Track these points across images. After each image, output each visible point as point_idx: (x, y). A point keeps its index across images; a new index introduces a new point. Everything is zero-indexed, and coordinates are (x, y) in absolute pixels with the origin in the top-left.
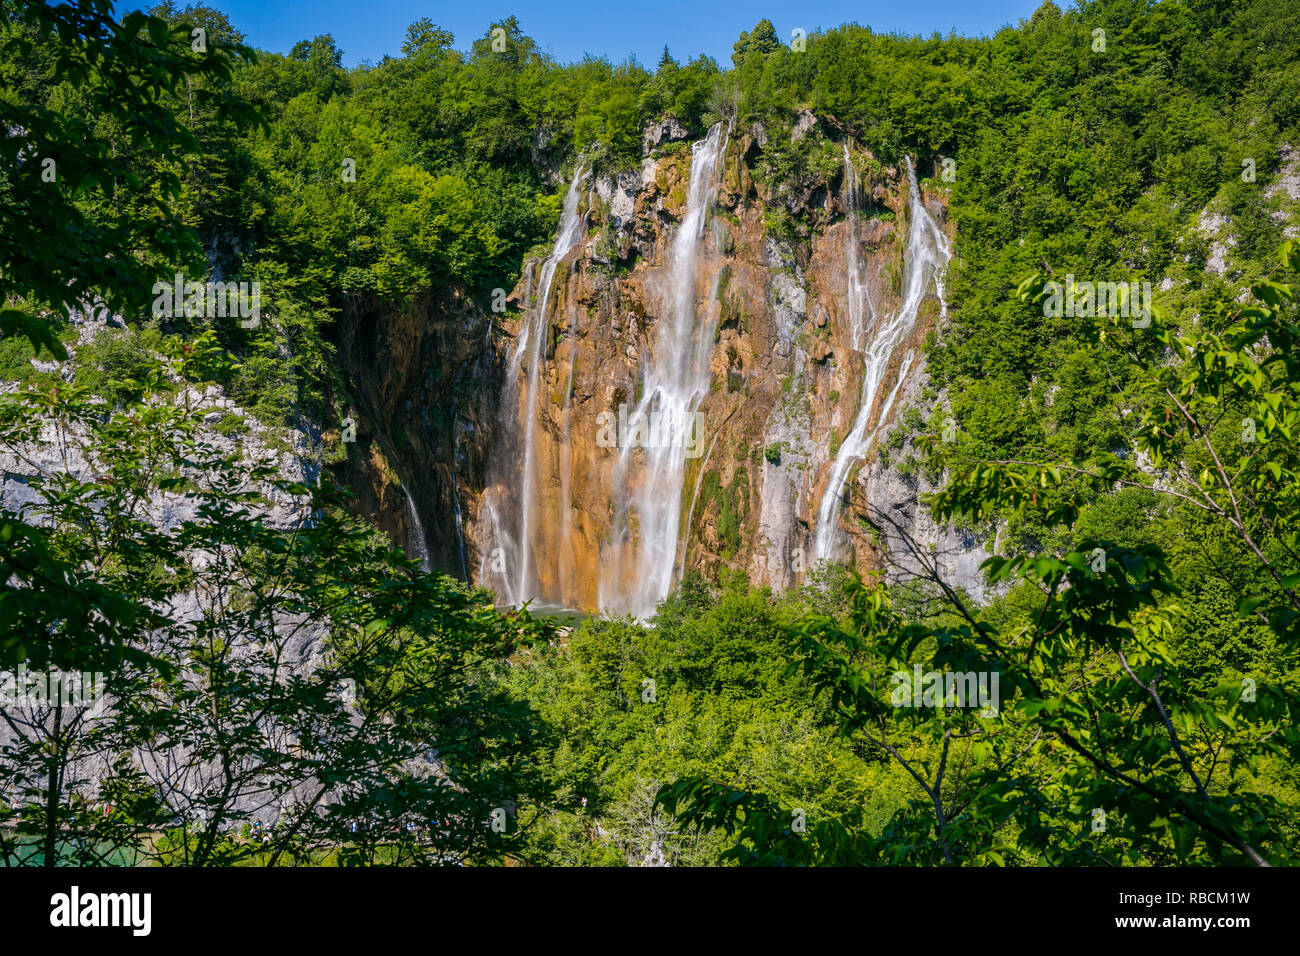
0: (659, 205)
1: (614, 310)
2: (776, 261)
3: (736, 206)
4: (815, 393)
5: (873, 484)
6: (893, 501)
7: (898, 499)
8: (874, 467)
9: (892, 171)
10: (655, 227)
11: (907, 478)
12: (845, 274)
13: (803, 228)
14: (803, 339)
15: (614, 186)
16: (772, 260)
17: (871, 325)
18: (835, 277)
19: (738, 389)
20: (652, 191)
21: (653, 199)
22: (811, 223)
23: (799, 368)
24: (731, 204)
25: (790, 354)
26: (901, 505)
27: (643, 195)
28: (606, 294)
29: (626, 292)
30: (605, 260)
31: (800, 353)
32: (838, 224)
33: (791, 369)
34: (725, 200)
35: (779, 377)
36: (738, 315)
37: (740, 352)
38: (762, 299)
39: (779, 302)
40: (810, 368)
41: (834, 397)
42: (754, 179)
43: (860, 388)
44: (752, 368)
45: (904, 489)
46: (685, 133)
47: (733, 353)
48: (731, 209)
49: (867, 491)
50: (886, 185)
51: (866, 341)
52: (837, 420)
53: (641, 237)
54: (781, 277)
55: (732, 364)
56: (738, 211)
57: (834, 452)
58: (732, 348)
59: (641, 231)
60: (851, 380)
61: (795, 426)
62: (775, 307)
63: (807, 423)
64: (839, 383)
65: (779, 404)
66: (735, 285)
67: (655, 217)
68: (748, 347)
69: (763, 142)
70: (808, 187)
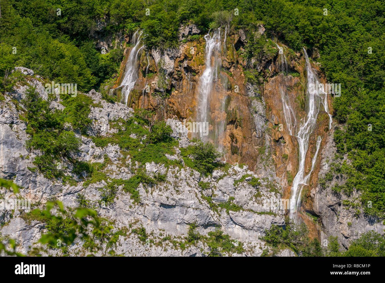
0: (185, 64)
1: (165, 114)
2: (251, 94)
3: (231, 68)
4: (276, 155)
5: (318, 196)
6: (329, 204)
7: (331, 203)
8: (317, 189)
9: (298, 54)
10: (182, 74)
11: (335, 193)
12: (281, 101)
13: (261, 79)
14: (268, 130)
15: (162, 54)
16: (250, 93)
17: (295, 124)
18: (277, 102)
19: (236, 153)
20: (183, 57)
21: (182, 61)
22: (264, 77)
23: (268, 143)
24: (229, 67)
25: (262, 137)
26: (332, 206)
27: (178, 59)
28: (161, 106)
29: (171, 105)
30: (162, 90)
31: (267, 137)
32: (275, 77)
33: (262, 144)
34: (226, 64)
35: (256, 147)
36: (236, 118)
37: (236, 135)
38: (248, 111)
39: (256, 112)
40: (273, 143)
41: (285, 157)
42: (239, 55)
43: (298, 153)
44: (242, 143)
45: (335, 199)
46: (199, 31)
47: (232, 136)
48: (228, 69)
49: (315, 199)
50: (295, 61)
51: (295, 132)
52: (290, 168)
53: (175, 79)
54: (255, 101)
55: (233, 141)
56: (232, 70)
57: (290, 182)
58: (232, 134)
59: (176, 76)
60: (293, 149)
61: (269, 170)
62: (254, 115)
63: (274, 169)
64: (287, 151)
65: (259, 160)
66: (233, 105)
67: (183, 70)
68: (241, 134)
69: (243, 38)
70: (264, 60)
